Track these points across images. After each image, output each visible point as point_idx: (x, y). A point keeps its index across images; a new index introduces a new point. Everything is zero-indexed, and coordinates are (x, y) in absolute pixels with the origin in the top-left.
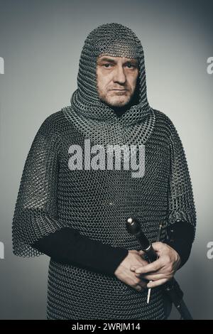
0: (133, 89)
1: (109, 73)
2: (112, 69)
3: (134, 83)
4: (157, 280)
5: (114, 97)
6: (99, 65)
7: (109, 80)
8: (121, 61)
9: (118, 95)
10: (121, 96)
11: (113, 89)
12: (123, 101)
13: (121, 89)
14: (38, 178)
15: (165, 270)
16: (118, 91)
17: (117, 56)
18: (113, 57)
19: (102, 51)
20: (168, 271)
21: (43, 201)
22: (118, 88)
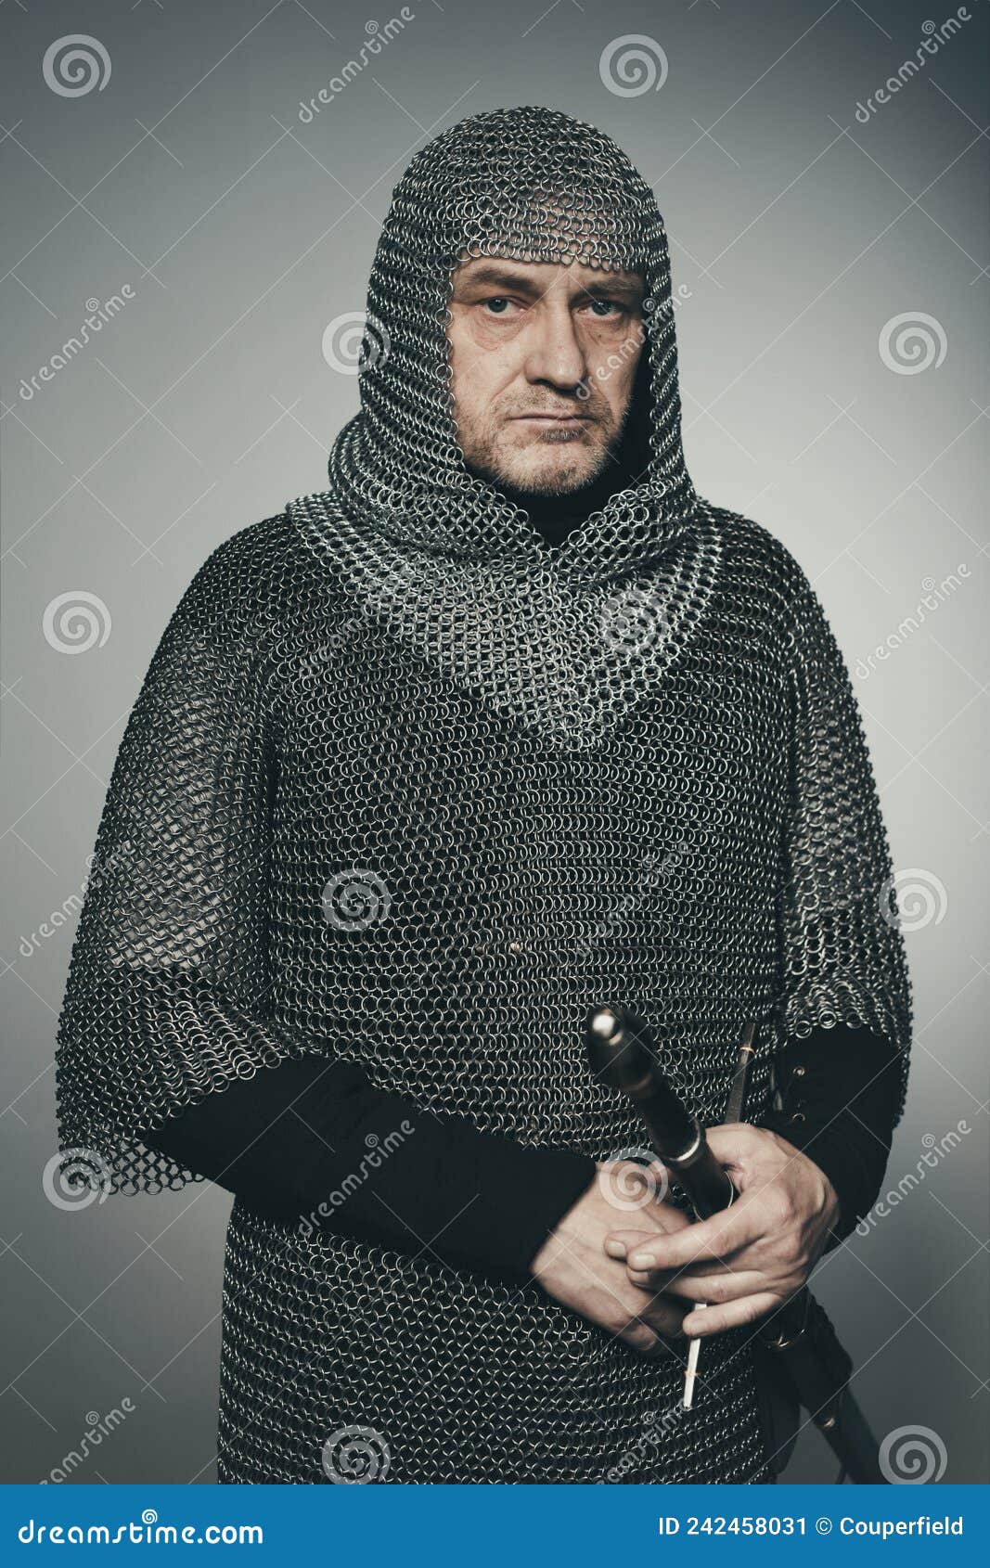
1: (508, 340)
2: (523, 322)
3: (621, 383)
4: (729, 1300)
5: (527, 450)
6: (460, 302)
7: (506, 372)
8: (563, 285)
9: (549, 442)
10: (561, 446)
11: (524, 413)
12: (573, 470)
13: (560, 416)
14: (175, 828)
15: (768, 1254)
16: (549, 424)
17: (543, 261)
18: (527, 263)
19: (475, 238)
20: (779, 1258)
21: (200, 933)
22: (550, 411)
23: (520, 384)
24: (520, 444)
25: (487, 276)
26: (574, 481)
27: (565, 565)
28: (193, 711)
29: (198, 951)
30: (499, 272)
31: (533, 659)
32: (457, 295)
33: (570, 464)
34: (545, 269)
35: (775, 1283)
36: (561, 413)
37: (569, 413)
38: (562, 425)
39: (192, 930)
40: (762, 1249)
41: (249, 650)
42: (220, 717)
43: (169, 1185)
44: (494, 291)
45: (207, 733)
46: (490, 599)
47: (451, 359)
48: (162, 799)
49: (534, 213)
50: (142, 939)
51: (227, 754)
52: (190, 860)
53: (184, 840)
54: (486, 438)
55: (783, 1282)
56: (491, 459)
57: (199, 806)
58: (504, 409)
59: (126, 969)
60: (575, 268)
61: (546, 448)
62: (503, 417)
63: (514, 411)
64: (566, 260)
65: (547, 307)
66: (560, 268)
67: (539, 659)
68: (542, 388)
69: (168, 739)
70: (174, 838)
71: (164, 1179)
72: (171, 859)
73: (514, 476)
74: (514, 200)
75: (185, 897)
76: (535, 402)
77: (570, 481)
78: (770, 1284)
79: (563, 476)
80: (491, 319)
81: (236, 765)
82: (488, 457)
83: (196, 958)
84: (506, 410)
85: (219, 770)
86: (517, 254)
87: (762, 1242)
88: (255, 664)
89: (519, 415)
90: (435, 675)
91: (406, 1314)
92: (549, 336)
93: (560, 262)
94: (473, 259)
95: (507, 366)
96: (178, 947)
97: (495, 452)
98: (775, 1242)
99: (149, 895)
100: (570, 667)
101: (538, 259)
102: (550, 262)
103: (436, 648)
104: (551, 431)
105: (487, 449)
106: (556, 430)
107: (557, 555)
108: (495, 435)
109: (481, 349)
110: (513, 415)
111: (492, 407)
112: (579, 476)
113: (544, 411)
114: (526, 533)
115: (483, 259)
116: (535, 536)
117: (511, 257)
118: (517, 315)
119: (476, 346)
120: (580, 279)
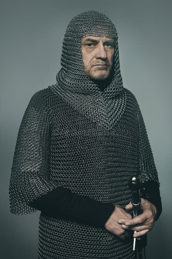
0: (111, 65)
1: (92, 51)
2: (95, 48)
3: (111, 59)
4: (141, 231)
5: (97, 72)
6: (83, 45)
7: (92, 57)
8: (102, 41)
9: (100, 70)
10: (102, 71)
11: (96, 64)
12: (105, 75)
13: (103, 64)
14: (33, 145)
15: (148, 222)
16: (100, 66)
17: (99, 36)
18: (96, 37)
19: (86, 33)
20: (150, 223)
21: (39, 165)
22: (101, 64)
23: (95, 59)
24: (95, 71)
25: (89, 40)
26: (105, 77)
27: (104, 95)
28: (35, 123)
29: (38, 168)
30: (91, 39)
31: (100, 113)
32: (83, 44)
33: (104, 74)
34: (99, 38)
35: (149, 228)
37: (104, 64)
38: (103, 66)
39: (37, 165)
40: (148, 221)
41: (46, 112)
42: (41, 125)
43: (29, 213)
44: (90, 42)
45: (38, 128)
46: (91, 102)
47: (82, 55)
48: (30, 140)
49: (97, 28)
50: (27, 166)
51: (42, 132)
52: (36, 151)
53: (35, 148)
54: (89, 70)
55: (150, 227)
57: (37, 141)
58: (92, 64)
59: (25, 172)
60: (104, 37)
61: (100, 71)
62: (92, 66)
64: (103, 36)
66: (102, 37)
67: (101, 112)
68: (99, 59)
69: (31, 129)
70: (33, 147)
71: (28, 212)
72: (32, 151)
73: (94, 77)
74: (93, 25)
75: (35, 158)
76: (98, 62)
77: (104, 77)
78: (148, 228)
79: (103, 76)
80: (89, 48)
81: (44, 133)
83: (38, 170)
85: (41, 135)
86: (94, 35)
87: (148, 220)
88: (47, 115)
91: (79, 236)
92: (100, 50)
93: (102, 36)
94: (86, 36)
95: (92, 56)
96: (34, 168)
97: (91, 72)
98: (150, 220)
99: (28, 158)
100: (106, 114)
102: (100, 36)
103: (82, 111)
104: (101, 68)
105: (89, 72)
107: (103, 93)
108: (91, 69)
109: (87, 53)
110: (94, 65)
111: (90, 64)
112: (106, 76)
113: (99, 64)
114: (97, 89)
115: (88, 37)
116: (99, 90)
117: (93, 36)
118: (94, 47)
119: (86, 53)
120: (105, 39)
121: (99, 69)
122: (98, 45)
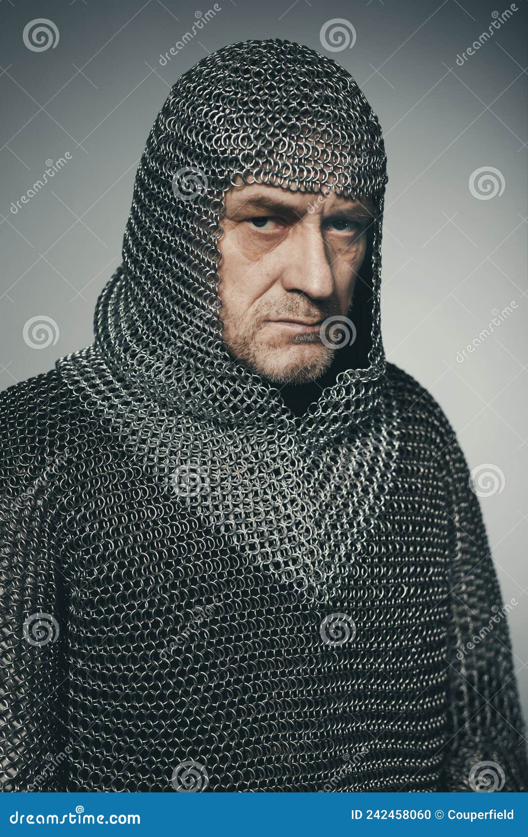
1: (268, 250)
5: (279, 350)
6: (230, 219)
7: (263, 281)
8: (319, 211)
9: (297, 344)
10: (307, 346)
11: (280, 317)
12: (314, 367)
13: (310, 322)
16: (299, 329)
17: (305, 191)
18: (293, 192)
19: (248, 166)
22: (301, 318)
24: (273, 345)
25: (259, 202)
27: (304, 430)
30: (269, 200)
32: (229, 212)
33: (312, 361)
34: (308, 197)
36: (308, 320)
38: (307, 329)
44: (260, 212)
47: (220, 267)
54: (246, 334)
56: (249, 354)
58: (264, 312)
62: (263, 319)
63: (273, 316)
64: (325, 190)
65: (303, 227)
66: (318, 196)
68: (297, 297)
76: (290, 309)
79: (307, 371)
80: (253, 233)
82: (246, 352)
84: (265, 313)
86: (285, 184)
89: (276, 319)
90: (208, 532)
92: (305, 253)
93: (319, 192)
94: (246, 184)
95: (267, 274)
97: (253, 347)
101: (303, 189)
104: (301, 335)
105: (246, 344)
106: (305, 334)
107: (298, 423)
108: (254, 334)
109: (247, 261)
110: (271, 318)
111: (252, 310)
112: (317, 371)
113: (296, 318)
114: (277, 406)
115: (256, 186)
116: (283, 409)
117: (280, 186)
118: (277, 231)
119: (243, 258)
120: (333, 205)
121: (293, 340)
122: (299, 227)
